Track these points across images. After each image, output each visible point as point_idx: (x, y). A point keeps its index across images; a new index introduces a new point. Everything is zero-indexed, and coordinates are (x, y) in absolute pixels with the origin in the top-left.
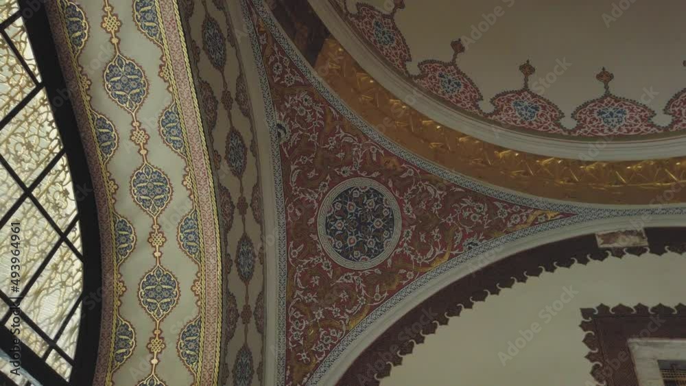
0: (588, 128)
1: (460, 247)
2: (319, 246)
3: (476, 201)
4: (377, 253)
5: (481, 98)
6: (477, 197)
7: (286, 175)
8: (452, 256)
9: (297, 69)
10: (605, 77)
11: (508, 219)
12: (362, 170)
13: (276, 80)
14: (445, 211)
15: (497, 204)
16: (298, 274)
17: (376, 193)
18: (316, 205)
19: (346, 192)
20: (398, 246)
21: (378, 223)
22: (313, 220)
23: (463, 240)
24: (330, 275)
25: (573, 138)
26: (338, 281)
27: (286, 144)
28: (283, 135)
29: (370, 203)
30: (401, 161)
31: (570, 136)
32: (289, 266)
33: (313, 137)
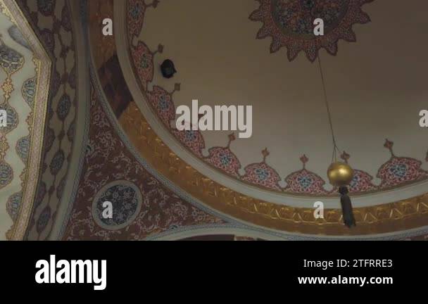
0: (250, 177)
1: (168, 227)
2: (90, 214)
3: (183, 204)
4: (122, 222)
5: (204, 148)
6: (185, 202)
7: (84, 172)
8: (162, 231)
9: (108, 119)
10: (266, 153)
11: (196, 217)
12: (127, 176)
13: (94, 123)
14: (165, 207)
15: (193, 208)
16: (73, 227)
17: (132, 190)
18: (96, 190)
19: (115, 186)
20: (135, 220)
21: (128, 206)
22: (91, 198)
23: (171, 223)
24: (91, 231)
25: (242, 181)
26: (96, 234)
27: (89, 156)
28: (89, 152)
29: (127, 195)
30: (150, 175)
31: (241, 180)
32: (69, 222)
33: (106, 155)
